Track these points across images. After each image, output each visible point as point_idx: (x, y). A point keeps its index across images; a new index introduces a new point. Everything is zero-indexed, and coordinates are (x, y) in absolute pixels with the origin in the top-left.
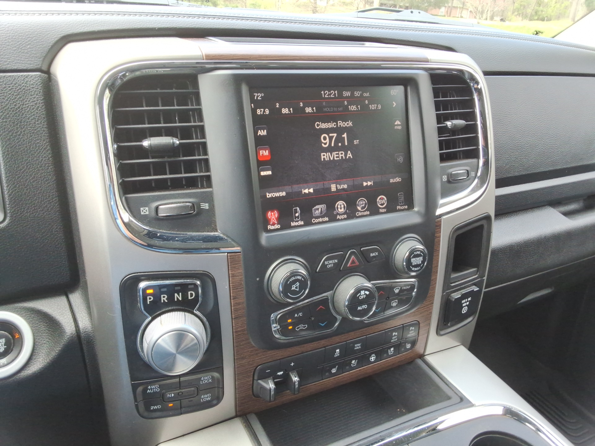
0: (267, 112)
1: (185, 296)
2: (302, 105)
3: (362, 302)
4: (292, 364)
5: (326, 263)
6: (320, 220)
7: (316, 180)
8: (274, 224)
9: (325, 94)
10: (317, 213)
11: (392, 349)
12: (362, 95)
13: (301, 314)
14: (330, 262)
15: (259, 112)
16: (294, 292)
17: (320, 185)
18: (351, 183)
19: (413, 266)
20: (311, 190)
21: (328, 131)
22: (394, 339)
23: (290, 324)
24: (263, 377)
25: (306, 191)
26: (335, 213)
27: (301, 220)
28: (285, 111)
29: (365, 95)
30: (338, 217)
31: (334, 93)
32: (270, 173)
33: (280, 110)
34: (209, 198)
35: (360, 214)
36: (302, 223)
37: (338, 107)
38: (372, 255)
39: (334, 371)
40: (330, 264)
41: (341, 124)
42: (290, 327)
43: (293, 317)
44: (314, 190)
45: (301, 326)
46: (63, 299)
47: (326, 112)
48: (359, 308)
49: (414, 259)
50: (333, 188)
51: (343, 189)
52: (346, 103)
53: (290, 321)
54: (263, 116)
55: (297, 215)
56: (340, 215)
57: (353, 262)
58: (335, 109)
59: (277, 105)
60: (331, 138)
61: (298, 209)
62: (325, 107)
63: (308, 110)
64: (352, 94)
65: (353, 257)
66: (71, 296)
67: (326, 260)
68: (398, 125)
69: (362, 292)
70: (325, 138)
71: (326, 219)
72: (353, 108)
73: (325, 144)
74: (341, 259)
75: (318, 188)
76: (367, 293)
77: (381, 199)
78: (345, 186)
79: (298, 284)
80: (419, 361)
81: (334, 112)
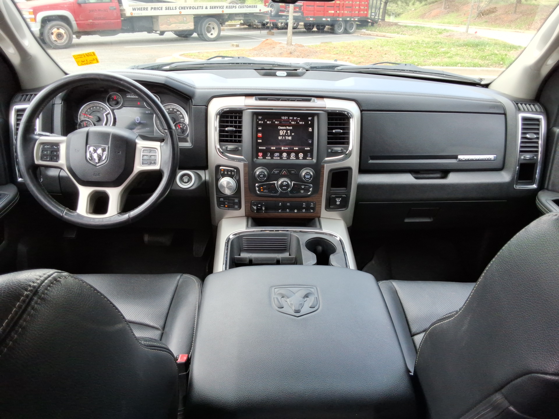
0: (262, 122)
1: (231, 173)
2: (274, 121)
3: (284, 186)
4: (264, 203)
5: (275, 171)
6: (277, 158)
7: (277, 145)
8: (260, 157)
9: (283, 118)
10: (276, 156)
11: (304, 210)
12: (297, 119)
13: (265, 187)
14: (276, 171)
15: (260, 122)
16: (261, 178)
17: (278, 147)
18: (289, 148)
19: (306, 178)
20: (275, 148)
21: (283, 130)
22: (304, 206)
23: (262, 189)
24: (254, 205)
25: (272, 148)
26: (282, 156)
27: (270, 157)
28: (268, 122)
29: (298, 119)
30: (283, 158)
31: (286, 118)
32: (261, 141)
33: (267, 122)
34: (241, 146)
35: (292, 158)
36: (270, 158)
37: (287, 122)
38: (292, 172)
39: (280, 211)
40: (276, 172)
41: (288, 128)
42: (262, 190)
43: (263, 187)
44: (276, 148)
45: (266, 191)
46: (204, 171)
47: (282, 123)
48: (283, 188)
49: (307, 176)
50: (283, 148)
51: (286, 149)
52: (290, 121)
53: (262, 188)
54: (261, 124)
55: (269, 155)
56: (284, 157)
57: (285, 173)
58: (286, 123)
59: (266, 120)
60: (283, 132)
61: (269, 153)
62: (282, 122)
63: (276, 122)
64: (293, 118)
65: (284, 171)
66: (206, 171)
67: (275, 170)
68: (310, 130)
69: (285, 183)
70: (281, 132)
71: (279, 158)
72: (293, 123)
73: (281, 134)
74: (280, 171)
75: (277, 147)
76: (287, 183)
77: (301, 154)
78: (287, 148)
79: (262, 175)
80: (317, 219)
81: (285, 123)
